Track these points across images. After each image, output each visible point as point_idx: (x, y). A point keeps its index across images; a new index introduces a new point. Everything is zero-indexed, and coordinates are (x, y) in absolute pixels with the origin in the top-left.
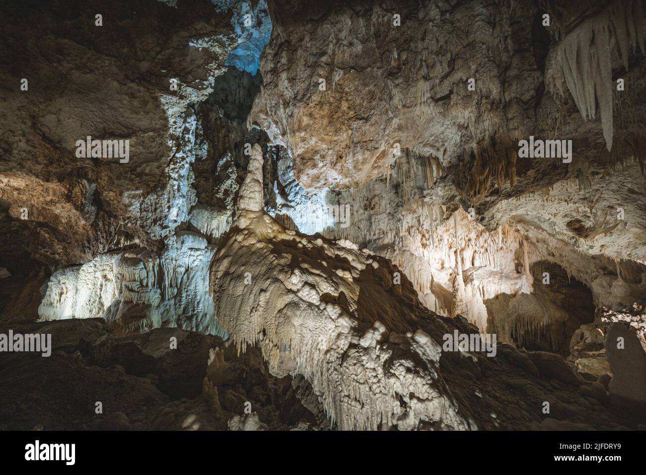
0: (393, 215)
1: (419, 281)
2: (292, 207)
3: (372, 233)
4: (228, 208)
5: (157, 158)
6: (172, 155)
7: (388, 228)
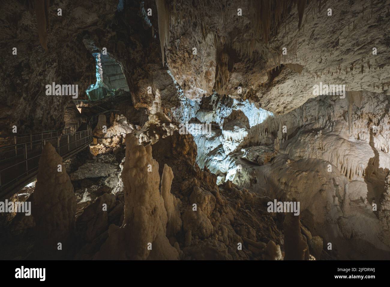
0: (323, 102)
1: (345, 165)
2: (243, 105)
3: (304, 120)
4: (214, 109)
5: (174, 95)
6: (178, 92)
7: (320, 114)
